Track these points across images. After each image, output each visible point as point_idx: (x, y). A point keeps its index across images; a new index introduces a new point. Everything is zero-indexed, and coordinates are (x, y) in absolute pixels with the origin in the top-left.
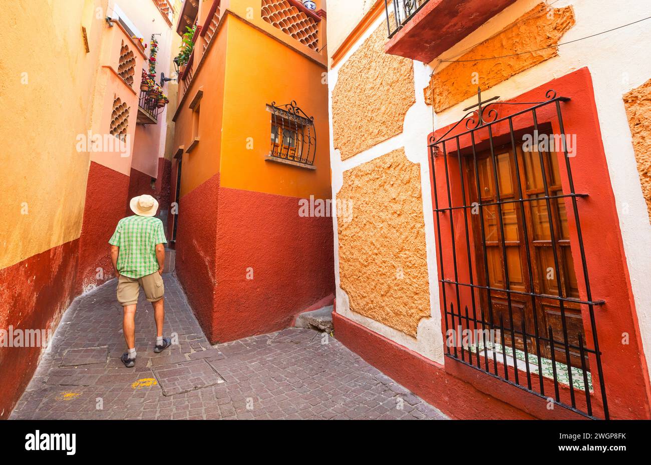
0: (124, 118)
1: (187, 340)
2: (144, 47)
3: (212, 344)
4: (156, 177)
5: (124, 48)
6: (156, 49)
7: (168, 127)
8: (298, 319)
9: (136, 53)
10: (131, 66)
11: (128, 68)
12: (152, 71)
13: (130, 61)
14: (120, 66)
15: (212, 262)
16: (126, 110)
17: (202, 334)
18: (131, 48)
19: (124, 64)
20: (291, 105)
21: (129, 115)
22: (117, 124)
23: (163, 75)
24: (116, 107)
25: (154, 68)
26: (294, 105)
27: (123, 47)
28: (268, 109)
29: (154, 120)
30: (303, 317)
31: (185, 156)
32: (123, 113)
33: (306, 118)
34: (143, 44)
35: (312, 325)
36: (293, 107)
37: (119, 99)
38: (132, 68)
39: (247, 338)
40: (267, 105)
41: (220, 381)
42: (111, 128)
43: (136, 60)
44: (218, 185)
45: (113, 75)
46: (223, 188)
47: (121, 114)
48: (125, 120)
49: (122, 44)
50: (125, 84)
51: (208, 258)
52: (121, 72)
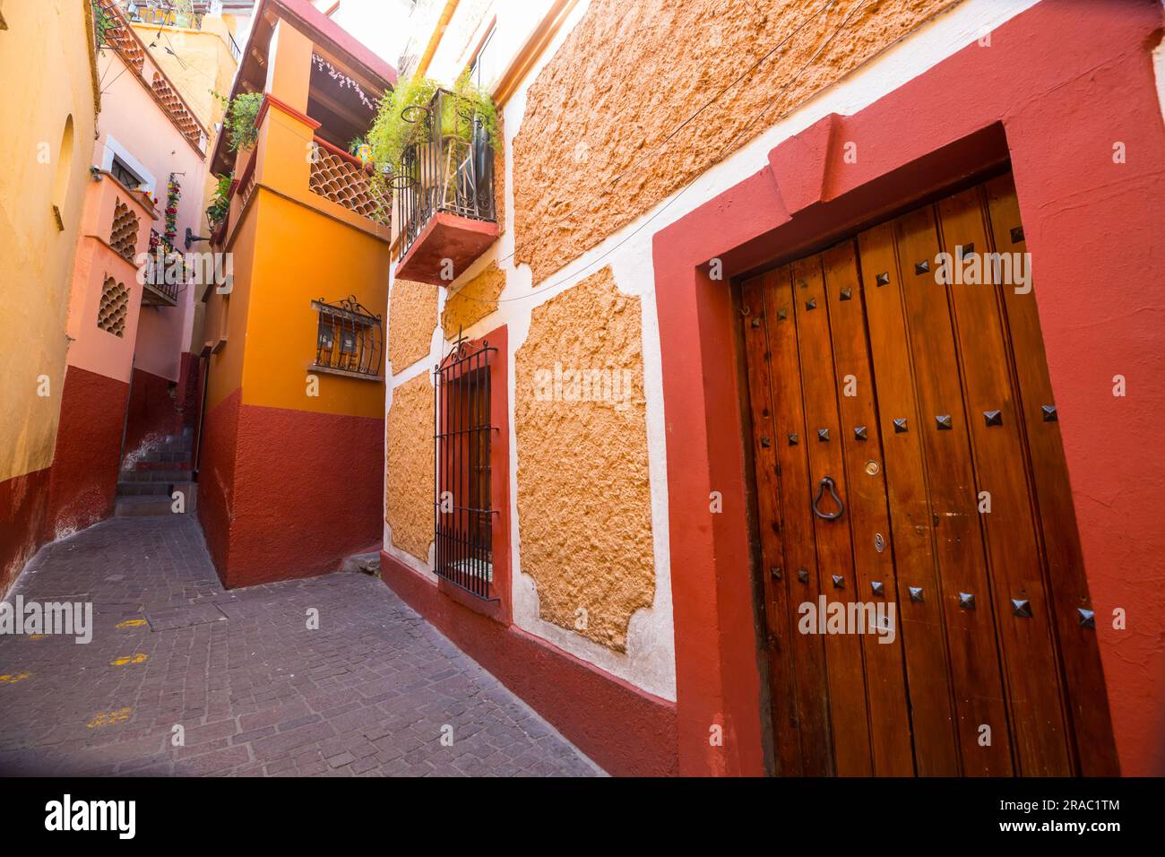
0: (120, 304)
1: (195, 586)
2: (153, 201)
3: (227, 589)
4: (177, 380)
5: (120, 208)
6: (177, 195)
7: (197, 308)
8: (347, 562)
9: (139, 213)
10: (131, 232)
11: (126, 235)
12: (170, 227)
13: (130, 224)
14: (114, 233)
15: (230, 494)
16: (124, 293)
17: (217, 579)
18: (131, 206)
19: (120, 230)
20: (348, 301)
21: (129, 299)
22: (109, 314)
23: (189, 231)
24: (107, 290)
25: (174, 223)
26: (352, 300)
27: (118, 207)
28: (314, 305)
29: (172, 301)
30: (353, 560)
31: (213, 357)
32: (118, 298)
33: (368, 315)
34: (152, 199)
35: (361, 568)
36: (351, 304)
37: (111, 279)
38: (133, 233)
39: (274, 583)
40: (313, 301)
41: (223, 619)
42: (100, 318)
43: (140, 222)
44: (239, 401)
45: (103, 247)
46: (246, 406)
47: (115, 298)
48: (122, 306)
49: (117, 202)
50: (122, 257)
51: (227, 490)
52: (116, 241)
